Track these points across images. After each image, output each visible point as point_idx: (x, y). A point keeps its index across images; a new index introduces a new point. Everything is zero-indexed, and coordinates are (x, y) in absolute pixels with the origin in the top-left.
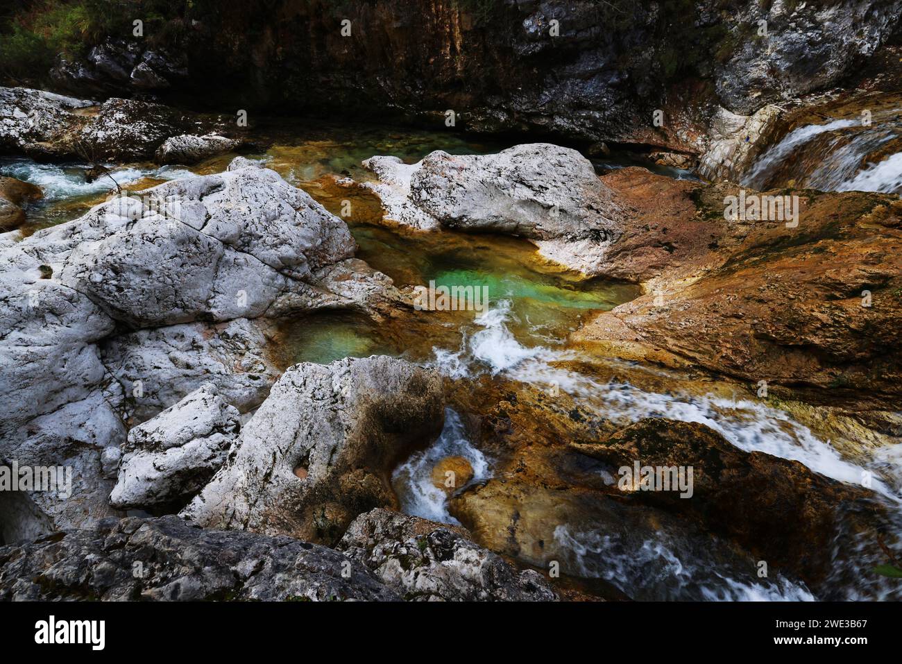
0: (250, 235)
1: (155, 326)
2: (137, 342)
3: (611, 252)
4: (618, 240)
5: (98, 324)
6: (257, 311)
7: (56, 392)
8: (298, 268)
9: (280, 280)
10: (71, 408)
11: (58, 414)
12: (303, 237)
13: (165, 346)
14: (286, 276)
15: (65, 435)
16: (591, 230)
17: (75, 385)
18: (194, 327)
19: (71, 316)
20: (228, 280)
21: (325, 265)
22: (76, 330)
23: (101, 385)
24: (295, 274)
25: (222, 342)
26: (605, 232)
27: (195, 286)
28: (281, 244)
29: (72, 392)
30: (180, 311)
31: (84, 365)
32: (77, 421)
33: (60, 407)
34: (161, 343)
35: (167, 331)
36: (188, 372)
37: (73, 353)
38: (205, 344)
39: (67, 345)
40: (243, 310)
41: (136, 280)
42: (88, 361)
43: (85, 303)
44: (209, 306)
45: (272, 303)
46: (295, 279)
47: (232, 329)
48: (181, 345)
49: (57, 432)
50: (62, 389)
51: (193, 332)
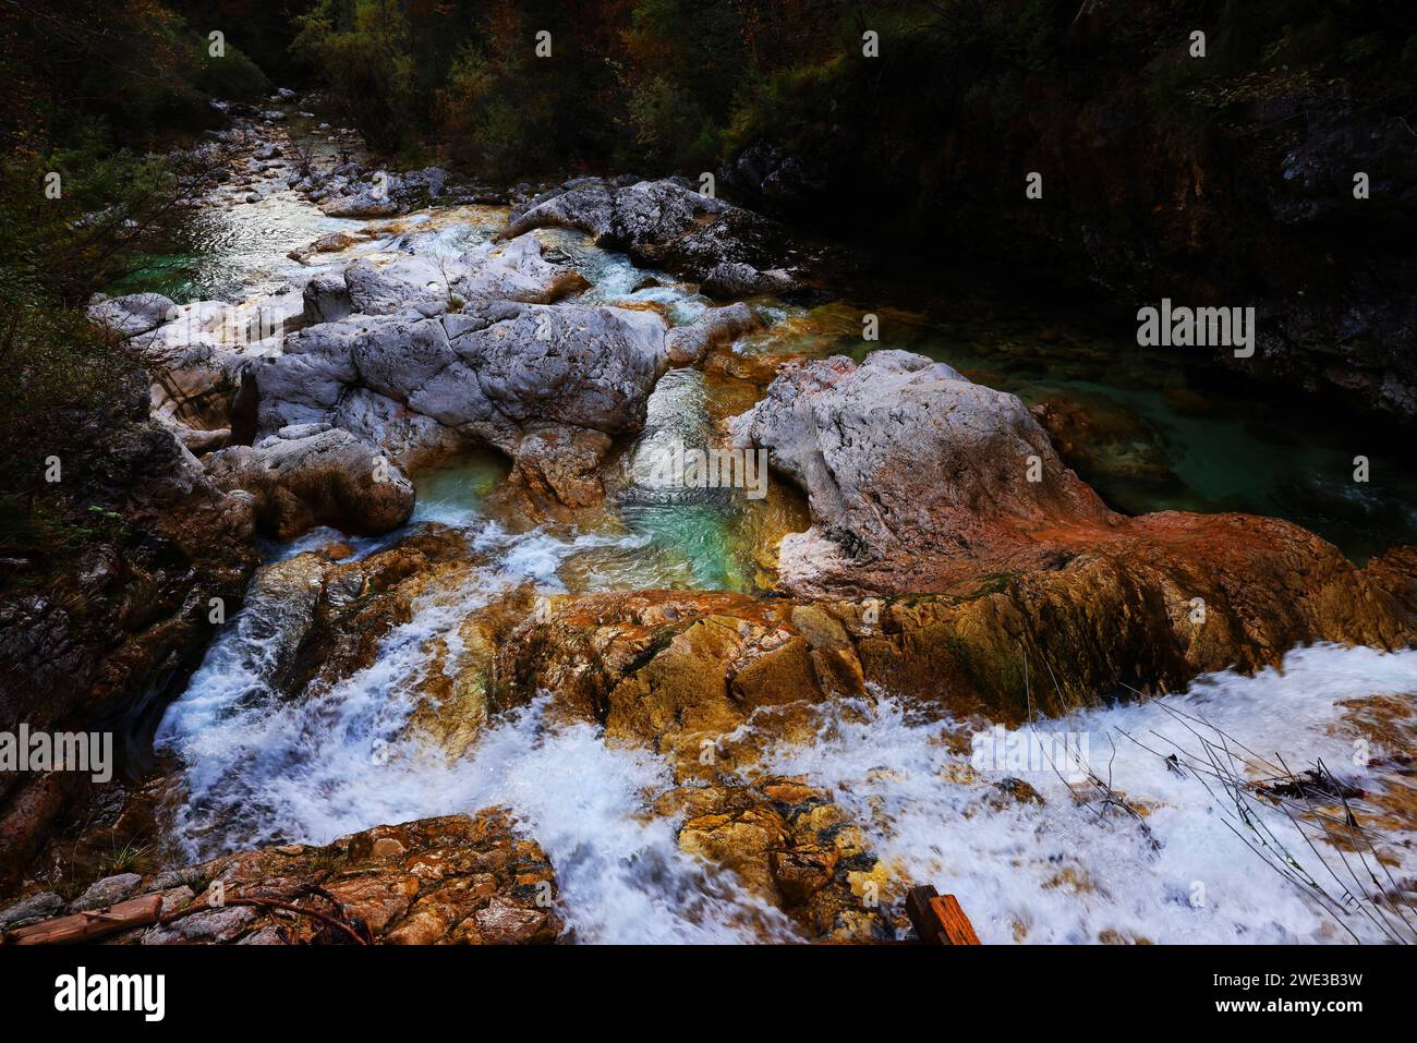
0: (484, 358)
1: (375, 390)
2: (360, 395)
3: (839, 575)
4: (866, 564)
5: (345, 370)
6: (448, 421)
7: (299, 393)
8: (508, 405)
9: (486, 407)
10: (300, 408)
11: (292, 405)
12: (522, 378)
13: (370, 406)
14: (496, 407)
15: (285, 417)
16: (848, 532)
17: (310, 396)
18: (395, 404)
19: (337, 359)
20: (439, 383)
21: (552, 420)
22: (333, 368)
23: (329, 409)
24: (503, 408)
25: (403, 425)
26: (860, 545)
27: (406, 374)
28: (499, 376)
29: (306, 399)
30: (388, 386)
31: (323, 389)
32: (296, 415)
33: (296, 403)
34: (370, 402)
35: (377, 397)
36: (364, 427)
37: (322, 379)
38: (392, 419)
39: (321, 373)
40: (434, 412)
41: (374, 352)
42: (328, 390)
43: (347, 355)
44: (411, 394)
45: (467, 421)
46: (502, 413)
47: (417, 420)
48: (378, 410)
49: (283, 413)
50: (303, 394)
51: (391, 407)
